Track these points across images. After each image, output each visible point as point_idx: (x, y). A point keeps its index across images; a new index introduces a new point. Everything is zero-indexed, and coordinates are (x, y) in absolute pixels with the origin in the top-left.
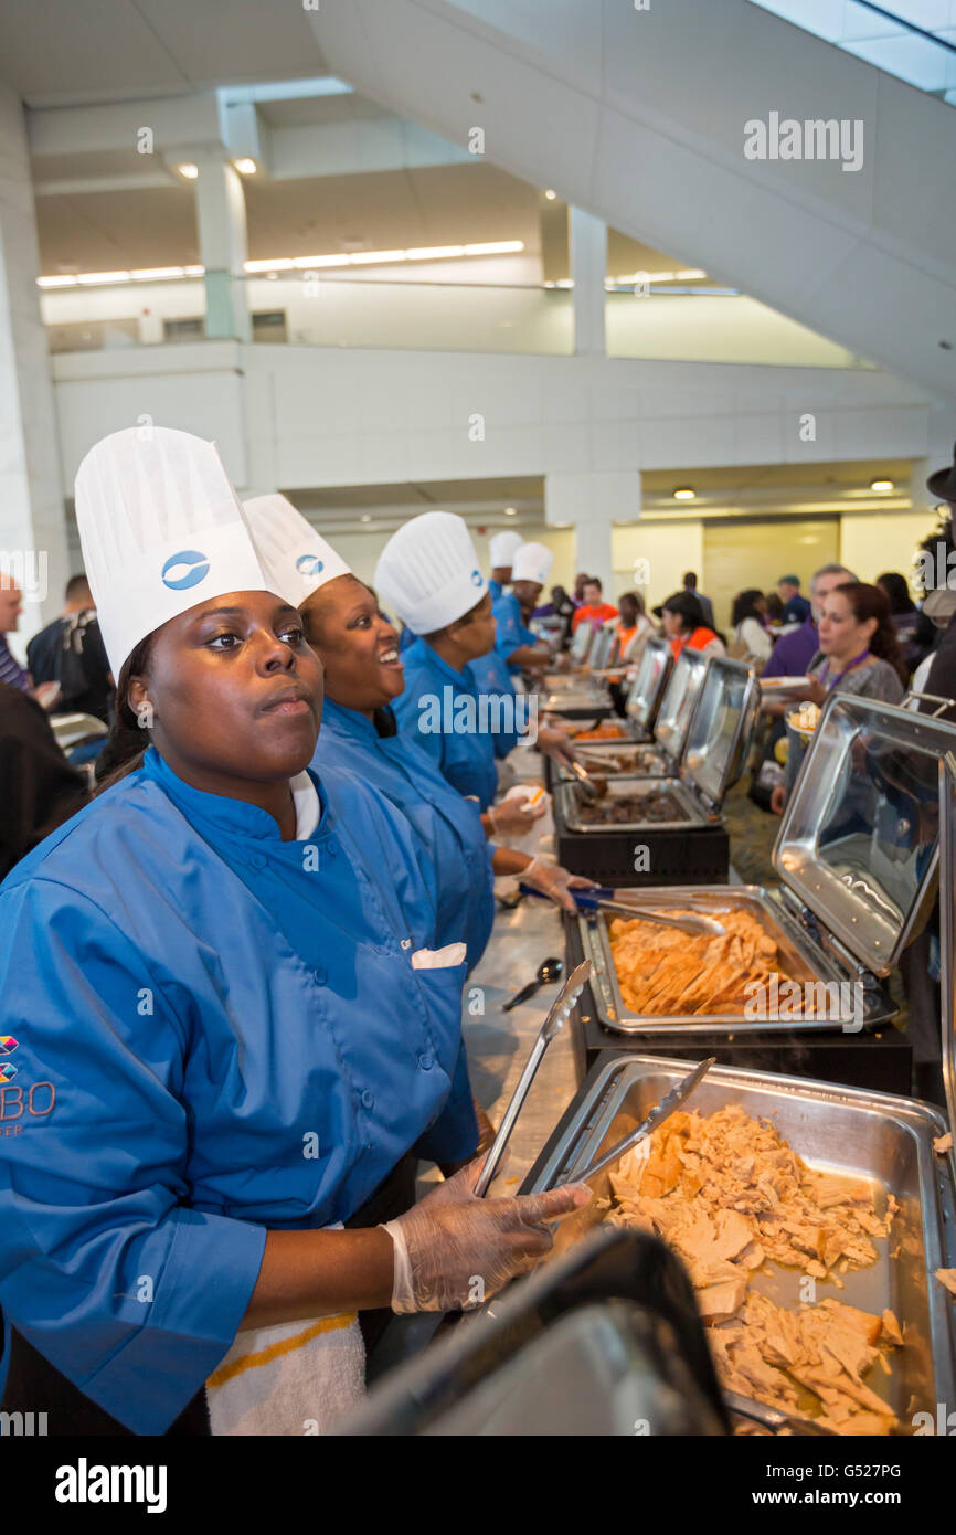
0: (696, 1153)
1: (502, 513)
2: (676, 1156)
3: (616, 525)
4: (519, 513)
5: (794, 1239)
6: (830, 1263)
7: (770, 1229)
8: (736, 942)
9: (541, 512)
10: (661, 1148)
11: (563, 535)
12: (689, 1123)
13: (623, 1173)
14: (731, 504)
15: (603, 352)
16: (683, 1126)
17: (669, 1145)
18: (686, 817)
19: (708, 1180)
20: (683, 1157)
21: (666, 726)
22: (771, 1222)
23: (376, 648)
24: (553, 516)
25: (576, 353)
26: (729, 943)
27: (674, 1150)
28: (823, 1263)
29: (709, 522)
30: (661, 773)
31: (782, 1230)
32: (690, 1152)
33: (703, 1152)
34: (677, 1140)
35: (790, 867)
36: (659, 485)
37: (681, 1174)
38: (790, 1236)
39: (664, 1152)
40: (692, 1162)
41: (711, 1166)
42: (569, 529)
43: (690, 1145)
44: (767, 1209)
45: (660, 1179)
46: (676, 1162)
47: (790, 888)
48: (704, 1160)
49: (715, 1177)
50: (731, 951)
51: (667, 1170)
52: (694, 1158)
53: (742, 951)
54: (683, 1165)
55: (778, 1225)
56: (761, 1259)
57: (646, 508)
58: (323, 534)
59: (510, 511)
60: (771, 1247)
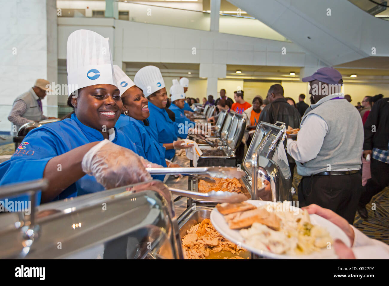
0: (210, 228)
1: (187, 73)
2: (205, 228)
3: (219, 79)
4: (192, 74)
5: (230, 245)
6: (237, 250)
7: (224, 243)
8: (230, 183)
9: (198, 74)
10: (201, 226)
11: (203, 81)
12: (209, 222)
13: (191, 231)
14: (252, 76)
15: (218, 31)
16: (208, 222)
17: (203, 227)
18: (225, 155)
19: (212, 234)
20: (206, 229)
21: (224, 133)
22: (225, 242)
23: (141, 105)
24: (201, 75)
25: (210, 31)
26: (228, 184)
27: (205, 227)
28: (235, 250)
29: (245, 80)
30: (221, 145)
31: (227, 244)
32: (208, 228)
33: (211, 228)
34: (206, 225)
35: (247, 166)
36: (232, 69)
37: (205, 233)
38: (229, 245)
39: (202, 227)
40: (209, 230)
41: (213, 230)
42: (206, 79)
43: (209, 226)
44: (224, 239)
45: (200, 233)
46: (204, 230)
47: (246, 171)
48: (212, 229)
49: (213, 233)
50: (229, 186)
51: (202, 232)
52: (209, 229)
53: (232, 186)
54: (206, 230)
55: (226, 243)
56: (221, 249)
57: (227, 75)
58: (128, 75)
59: (190, 73)
60: (224, 247)
